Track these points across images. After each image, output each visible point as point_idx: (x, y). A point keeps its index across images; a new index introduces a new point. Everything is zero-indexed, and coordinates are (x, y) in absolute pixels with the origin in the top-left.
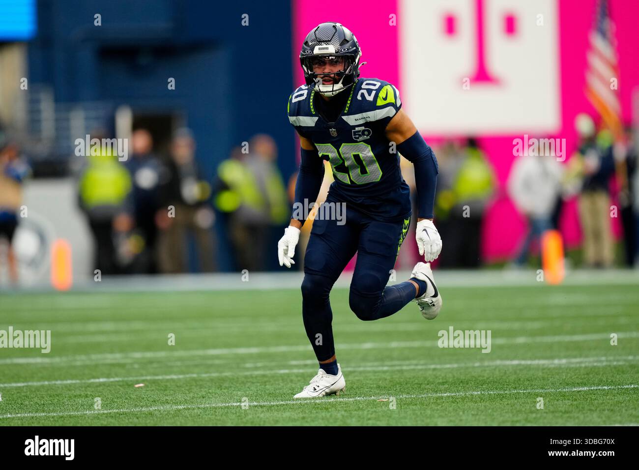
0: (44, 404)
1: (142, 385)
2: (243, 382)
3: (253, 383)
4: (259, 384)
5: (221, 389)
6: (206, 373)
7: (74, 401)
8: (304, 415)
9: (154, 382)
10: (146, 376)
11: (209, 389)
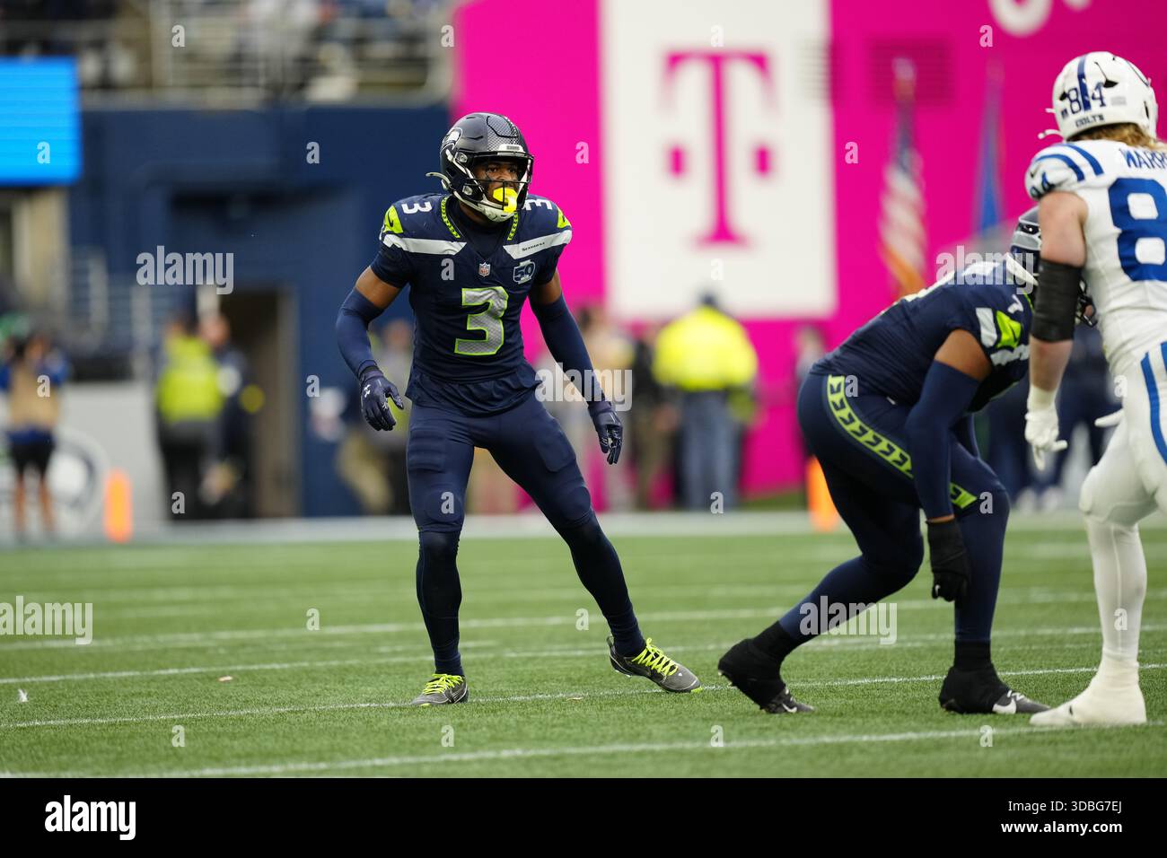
0: (87, 706)
1: (229, 678)
2: (375, 674)
3: (389, 674)
4: (397, 677)
5: (343, 684)
6: (323, 660)
7: (132, 701)
8: (462, 720)
9: (248, 673)
10: (236, 664)
11: (326, 684)
